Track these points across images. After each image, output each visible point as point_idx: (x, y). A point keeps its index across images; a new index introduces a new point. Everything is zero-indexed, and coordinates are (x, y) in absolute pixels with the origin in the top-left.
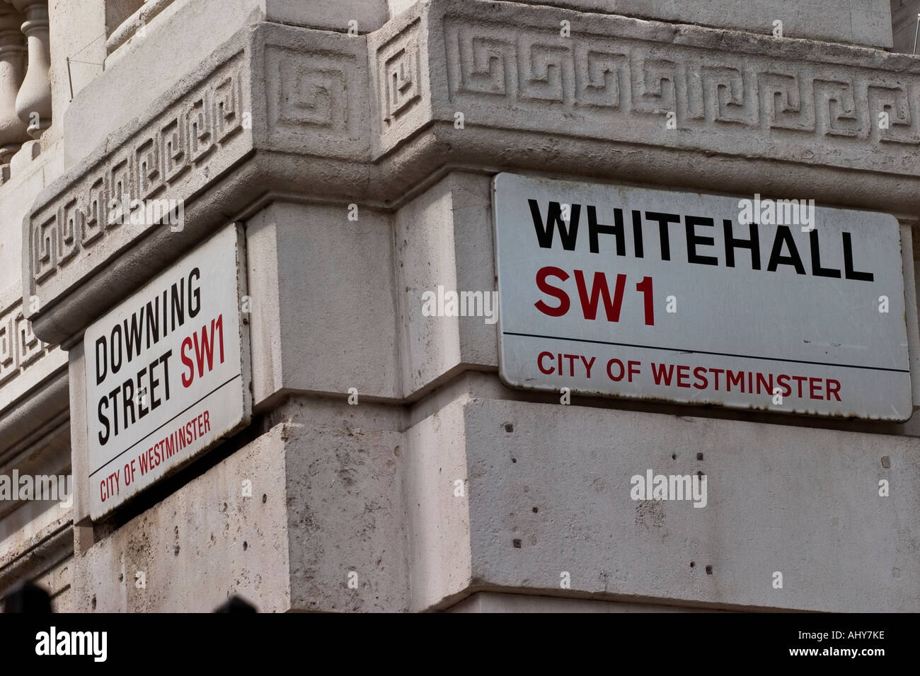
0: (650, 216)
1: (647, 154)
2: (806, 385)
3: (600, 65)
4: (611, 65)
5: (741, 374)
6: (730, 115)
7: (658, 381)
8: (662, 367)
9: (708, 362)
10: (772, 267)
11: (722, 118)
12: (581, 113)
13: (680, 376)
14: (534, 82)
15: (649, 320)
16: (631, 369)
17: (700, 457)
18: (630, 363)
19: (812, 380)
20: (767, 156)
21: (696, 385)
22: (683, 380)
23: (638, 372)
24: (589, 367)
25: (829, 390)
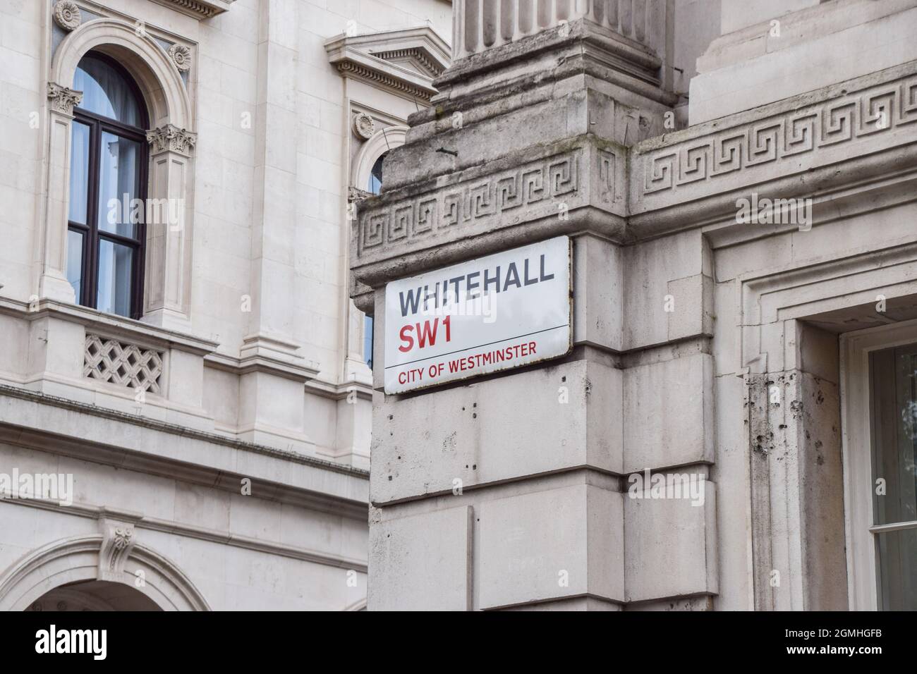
0: (452, 281)
1: (445, 249)
2: (519, 349)
3: (424, 208)
4: (430, 206)
5: (490, 354)
6: (482, 212)
7: (452, 371)
8: (454, 362)
9: (474, 353)
10: (505, 289)
11: (478, 215)
12: (417, 238)
13: (462, 364)
14: (396, 230)
15: (448, 339)
16: (439, 369)
17: (475, 405)
18: (439, 365)
19: (522, 345)
20: (496, 228)
21: (469, 367)
22: (464, 367)
23: (443, 369)
24: (421, 374)
25: (530, 349)
